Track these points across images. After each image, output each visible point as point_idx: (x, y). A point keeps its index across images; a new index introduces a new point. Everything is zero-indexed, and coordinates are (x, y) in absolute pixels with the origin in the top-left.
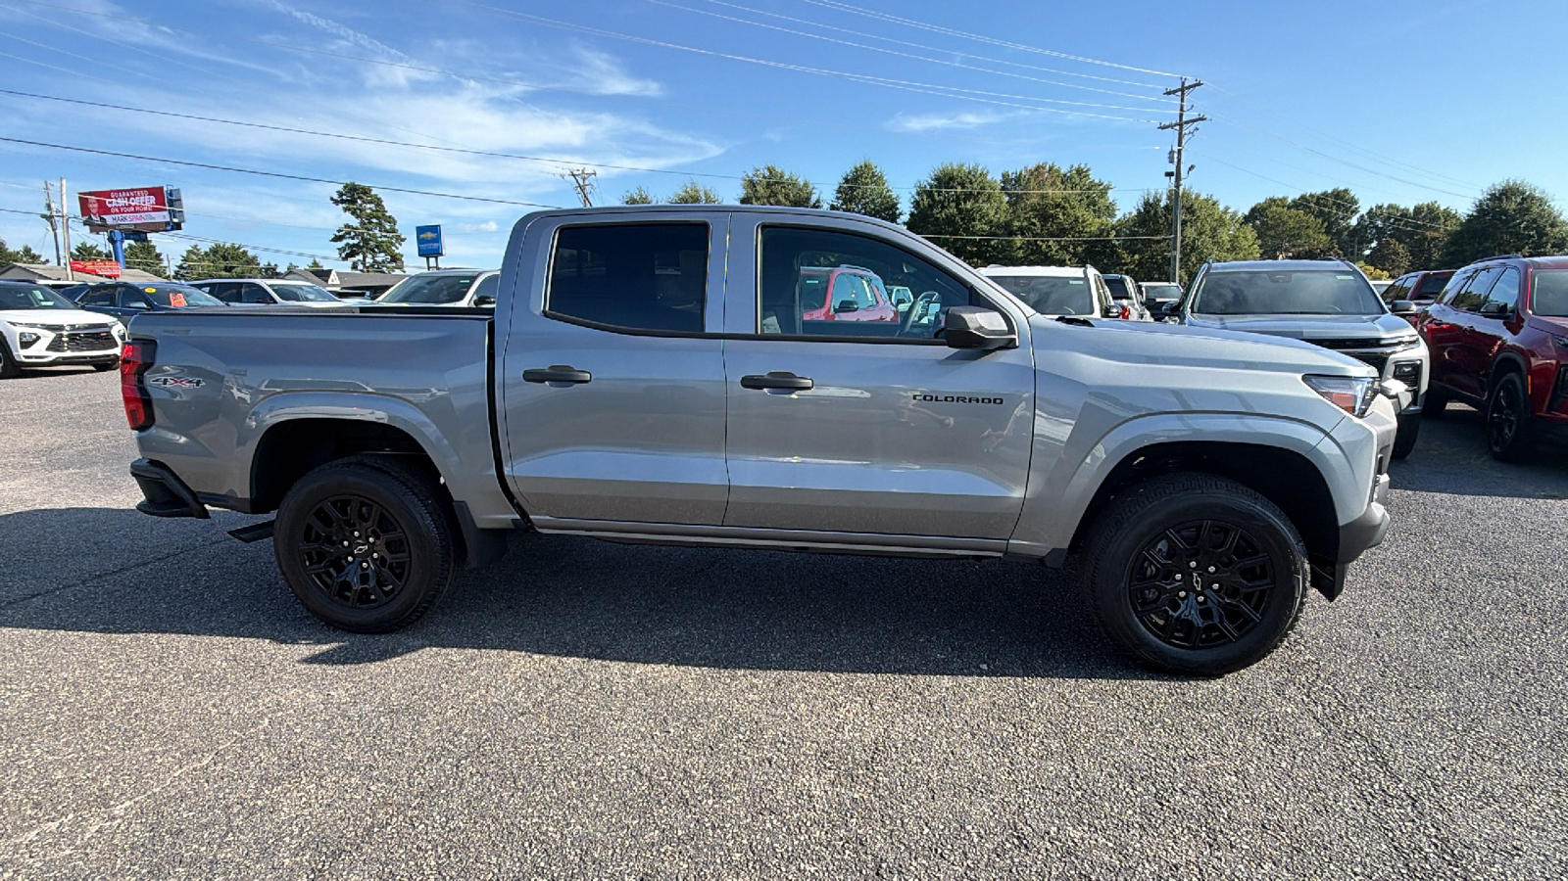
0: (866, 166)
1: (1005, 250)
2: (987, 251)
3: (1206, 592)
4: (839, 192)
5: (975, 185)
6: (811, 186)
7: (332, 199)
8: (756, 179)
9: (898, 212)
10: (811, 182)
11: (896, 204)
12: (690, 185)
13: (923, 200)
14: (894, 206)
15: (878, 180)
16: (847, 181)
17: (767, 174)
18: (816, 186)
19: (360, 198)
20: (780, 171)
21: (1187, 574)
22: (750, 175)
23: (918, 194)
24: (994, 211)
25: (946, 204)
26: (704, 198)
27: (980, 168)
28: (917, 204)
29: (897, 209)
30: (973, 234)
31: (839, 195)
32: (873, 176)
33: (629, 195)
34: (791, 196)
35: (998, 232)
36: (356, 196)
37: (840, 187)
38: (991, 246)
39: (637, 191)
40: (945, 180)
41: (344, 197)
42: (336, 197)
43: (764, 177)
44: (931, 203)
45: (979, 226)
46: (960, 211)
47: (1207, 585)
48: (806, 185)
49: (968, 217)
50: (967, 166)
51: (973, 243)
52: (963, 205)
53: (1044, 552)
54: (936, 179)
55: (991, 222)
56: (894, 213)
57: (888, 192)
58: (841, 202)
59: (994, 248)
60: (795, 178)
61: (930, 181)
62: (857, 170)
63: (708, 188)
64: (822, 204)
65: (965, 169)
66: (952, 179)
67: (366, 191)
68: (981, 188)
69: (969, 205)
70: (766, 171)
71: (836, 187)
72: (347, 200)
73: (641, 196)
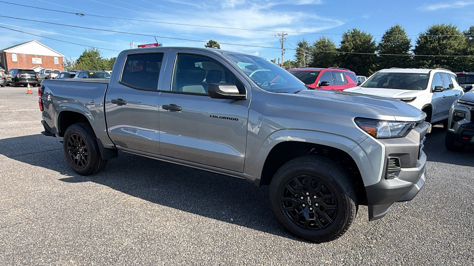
0: (396, 27)
1: (461, 62)
2: (452, 62)
3: (313, 206)
4: (383, 38)
5: (449, 33)
6: (371, 36)
7: (205, 46)
8: (348, 34)
9: (410, 46)
10: (372, 35)
11: (410, 42)
12: (322, 37)
13: (422, 40)
14: (408, 43)
15: (401, 32)
16: (387, 33)
17: (353, 32)
18: (373, 36)
19: (213, 45)
20: (358, 30)
21: (305, 197)
22: (346, 32)
23: (420, 38)
24: (457, 44)
25: (433, 42)
26: (327, 42)
27: (452, 26)
28: (419, 42)
29: (410, 44)
30: (445, 54)
31: (383, 39)
32: (400, 30)
33: (299, 42)
34: (362, 40)
35: (459, 53)
36: (212, 44)
37: (384, 36)
38: (454, 60)
39: (303, 40)
40: (434, 31)
41: (209, 45)
42: (206, 45)
43: (352, 33)
44: (426, 41)
45: (448, 51)
46: (440, 45)
47: (313, 203)
48: (369, 36)
49: (443, 47)
50: (446, 25)
51: (446, 58)
52: (441, 42)
53: (254, 179)
54: (429, 31)
55: (456, 49)
56: (408, 46)
57: (406, 37)
58: (383, 42)
59: (455, 60)
60: (365, 33)
61: (426, 32)
62: (392, 29)
63: (329, 38)
64: (376, 43)
65: (445, 26)
66: (437, 31)
67: (215, 43)
68: (452, 34)
69: (444, 42)
70: (352, 31)
71: (382, 36)
72: (210, 46)
73: (304, 42)
